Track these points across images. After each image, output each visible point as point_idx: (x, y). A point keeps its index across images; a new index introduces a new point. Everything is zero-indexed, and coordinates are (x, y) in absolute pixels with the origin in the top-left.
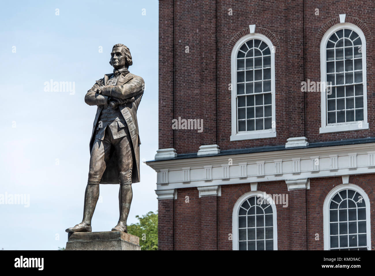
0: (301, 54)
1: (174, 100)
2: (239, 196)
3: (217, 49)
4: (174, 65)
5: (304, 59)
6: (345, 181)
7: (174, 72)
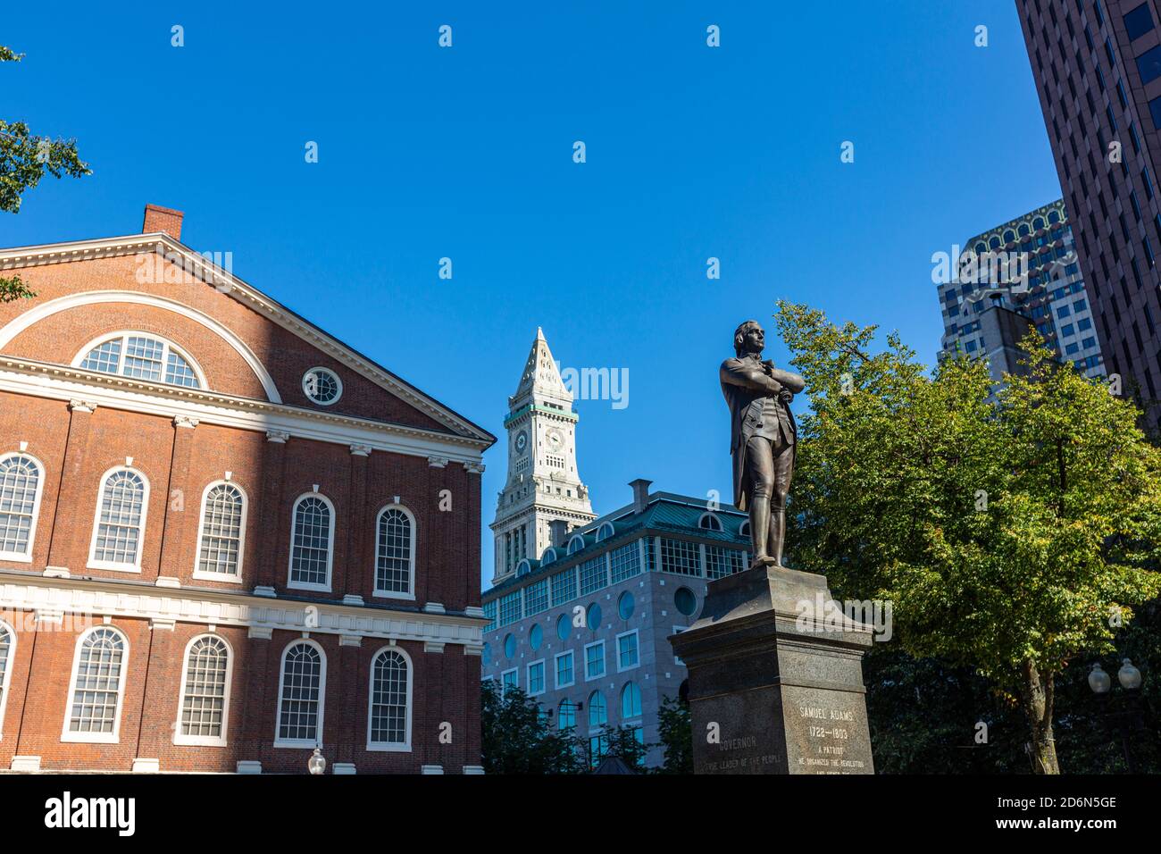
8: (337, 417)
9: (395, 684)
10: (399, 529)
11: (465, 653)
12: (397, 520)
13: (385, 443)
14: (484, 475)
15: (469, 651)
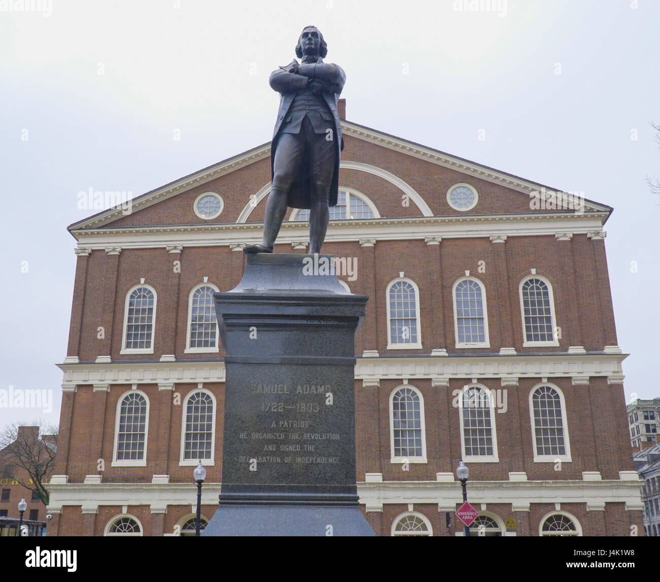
0: (176, 300)
1: (82, 324)
2: (123, 392)
3: (116, 292)
4: (84, 300)
5: (178, 304)
6: (200, 386)
7: (84, 305)
8: (475, 218)
9: (551, 412)
10: (539, 294)
11: (609, 383)
12: (537, 287)
13: (517, 230)
14: (606, 240)
15: (612, 381)
